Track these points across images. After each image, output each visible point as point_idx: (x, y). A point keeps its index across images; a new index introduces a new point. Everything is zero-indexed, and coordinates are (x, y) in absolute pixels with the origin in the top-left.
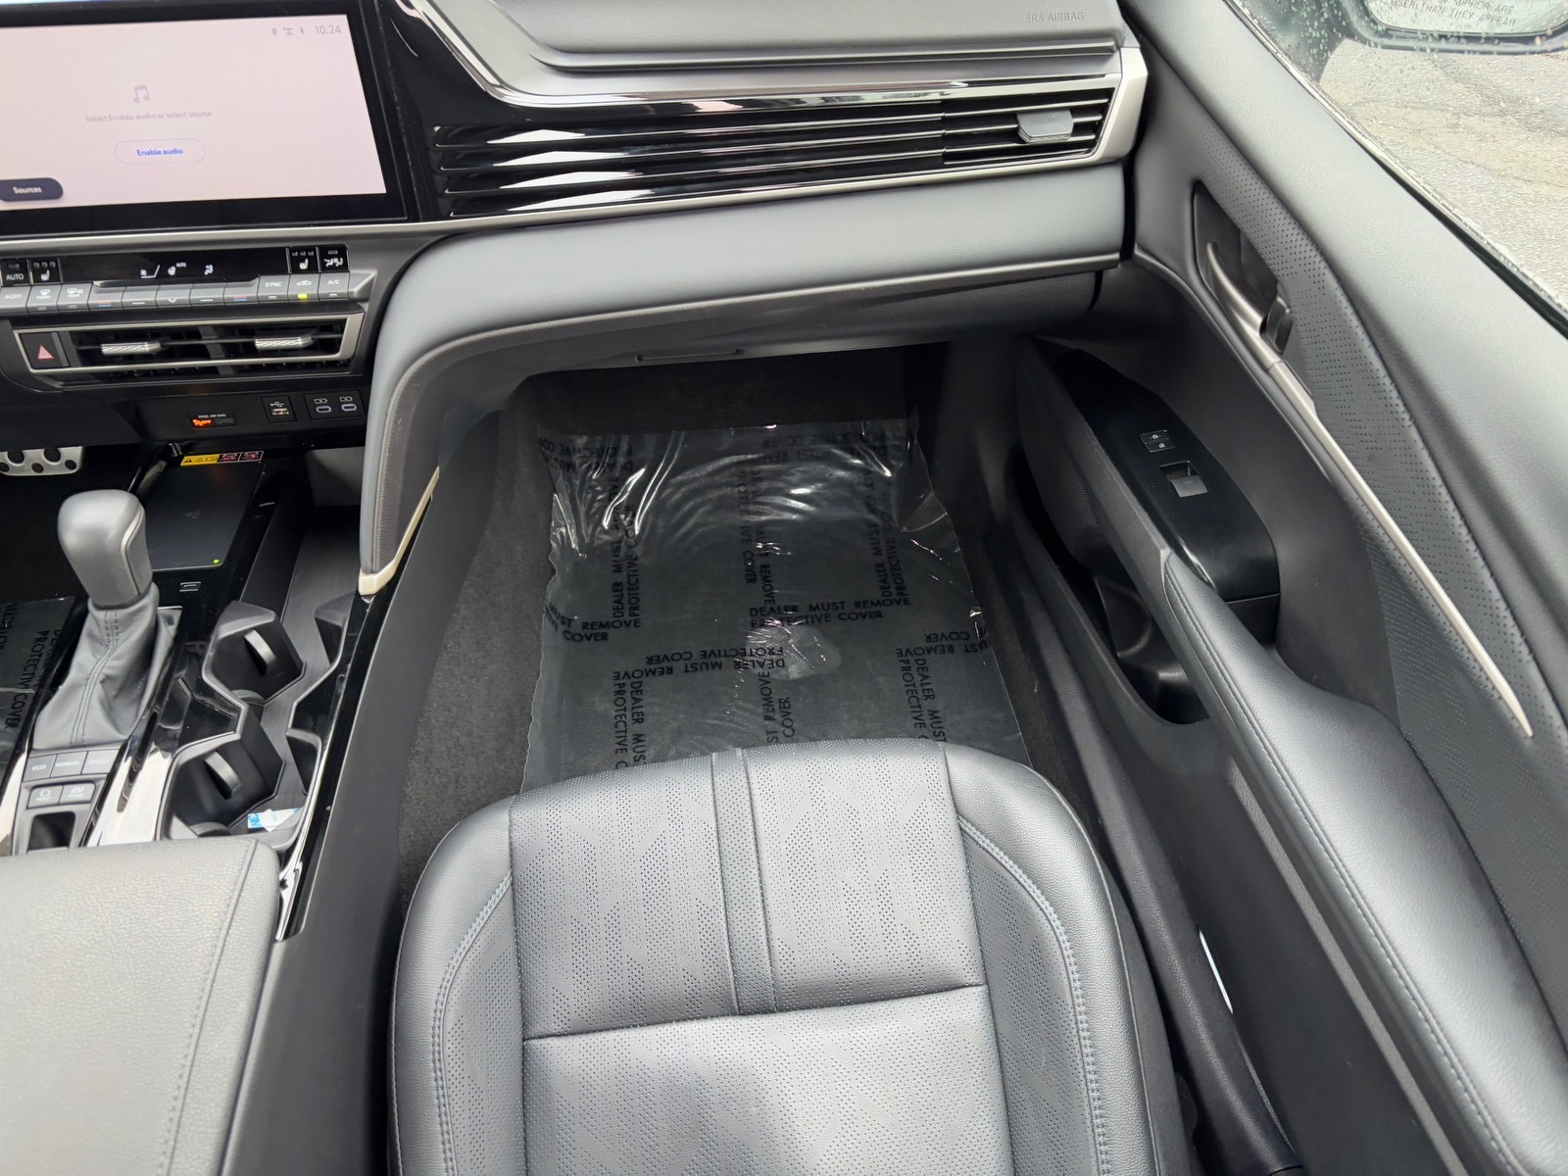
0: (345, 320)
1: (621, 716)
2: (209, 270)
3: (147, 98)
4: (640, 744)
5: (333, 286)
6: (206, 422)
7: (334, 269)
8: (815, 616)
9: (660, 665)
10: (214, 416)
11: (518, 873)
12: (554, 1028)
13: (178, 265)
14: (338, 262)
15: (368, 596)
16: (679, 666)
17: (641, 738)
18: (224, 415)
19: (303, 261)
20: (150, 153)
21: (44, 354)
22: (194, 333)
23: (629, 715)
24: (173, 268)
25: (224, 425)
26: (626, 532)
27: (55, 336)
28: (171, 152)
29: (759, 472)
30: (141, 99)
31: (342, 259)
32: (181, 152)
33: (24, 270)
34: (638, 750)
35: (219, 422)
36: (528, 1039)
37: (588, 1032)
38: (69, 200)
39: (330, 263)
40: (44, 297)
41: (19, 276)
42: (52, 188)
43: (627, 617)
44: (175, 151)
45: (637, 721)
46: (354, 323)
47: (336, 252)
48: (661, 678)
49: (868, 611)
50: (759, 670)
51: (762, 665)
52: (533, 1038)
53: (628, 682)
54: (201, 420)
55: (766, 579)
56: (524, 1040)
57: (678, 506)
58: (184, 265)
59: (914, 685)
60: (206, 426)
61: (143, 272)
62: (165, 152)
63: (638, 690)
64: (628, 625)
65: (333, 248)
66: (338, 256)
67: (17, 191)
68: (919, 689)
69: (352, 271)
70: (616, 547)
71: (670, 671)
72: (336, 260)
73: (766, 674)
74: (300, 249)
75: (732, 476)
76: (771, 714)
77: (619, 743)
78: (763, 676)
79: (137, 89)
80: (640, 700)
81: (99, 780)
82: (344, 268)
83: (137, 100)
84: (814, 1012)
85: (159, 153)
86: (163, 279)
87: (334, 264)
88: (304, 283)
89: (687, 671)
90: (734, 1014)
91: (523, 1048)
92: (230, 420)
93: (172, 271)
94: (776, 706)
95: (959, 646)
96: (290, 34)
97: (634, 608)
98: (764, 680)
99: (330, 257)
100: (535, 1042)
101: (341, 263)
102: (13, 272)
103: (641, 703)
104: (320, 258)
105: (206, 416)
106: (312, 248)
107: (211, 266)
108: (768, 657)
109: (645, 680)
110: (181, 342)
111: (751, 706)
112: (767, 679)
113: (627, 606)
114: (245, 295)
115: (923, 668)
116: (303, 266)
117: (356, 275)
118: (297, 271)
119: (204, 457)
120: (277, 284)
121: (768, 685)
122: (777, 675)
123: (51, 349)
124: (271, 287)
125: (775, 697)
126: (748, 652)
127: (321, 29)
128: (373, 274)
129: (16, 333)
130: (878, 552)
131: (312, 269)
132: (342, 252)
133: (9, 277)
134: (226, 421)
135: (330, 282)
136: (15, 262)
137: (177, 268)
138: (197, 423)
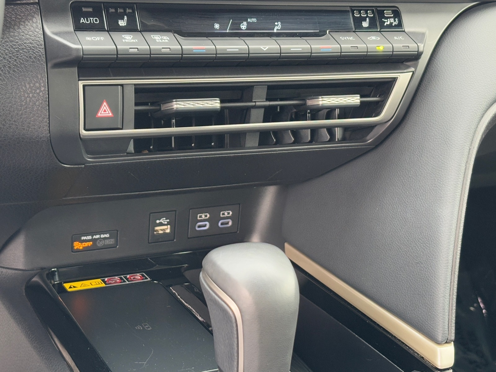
2: (279, 26)
6: (86, 244)
7: (391, 28)
10: (98, 236)
13: (249, 20)
14: (394, 22)
18: (107, 236)
19: (365, 20)
24: (245, 23)
25: (107, 247)
27: (119, 90)
31: (397, 19)
33: (97, 14)
35: (100, 244)
39: (387, 22)
40: (130, 41)
41: (93, 20)
46: (402, 81)
54: (82, 242)
58: (254, 20)
60: (86, 249)
61: (217, 26)
65: (388, 9)
66: (394, 18)
69: (407, 29)
72: (392, 20)
82: (399, 28)
86: (237, 33)
87: (391, 23)
92: (112, 242)
93: (244, 26)
99: (387, 18)
101: (396, 23)
102: (87, 15)
104: (379, 17)
105: (89, 237)
106: (371, 9)
107: (279, 23)
116: (365, 24)
117: (410, 32)
118: (358, 28)
119: (88, 282)
123: (113, 107)
129: (81, 84)
131: (373, 25)
132: (396, 13)
133: (82, 20)
134: (107, 242)
135: (395, 38)
136: (87, 5)
137: (248, 23)
138: (77, 245)
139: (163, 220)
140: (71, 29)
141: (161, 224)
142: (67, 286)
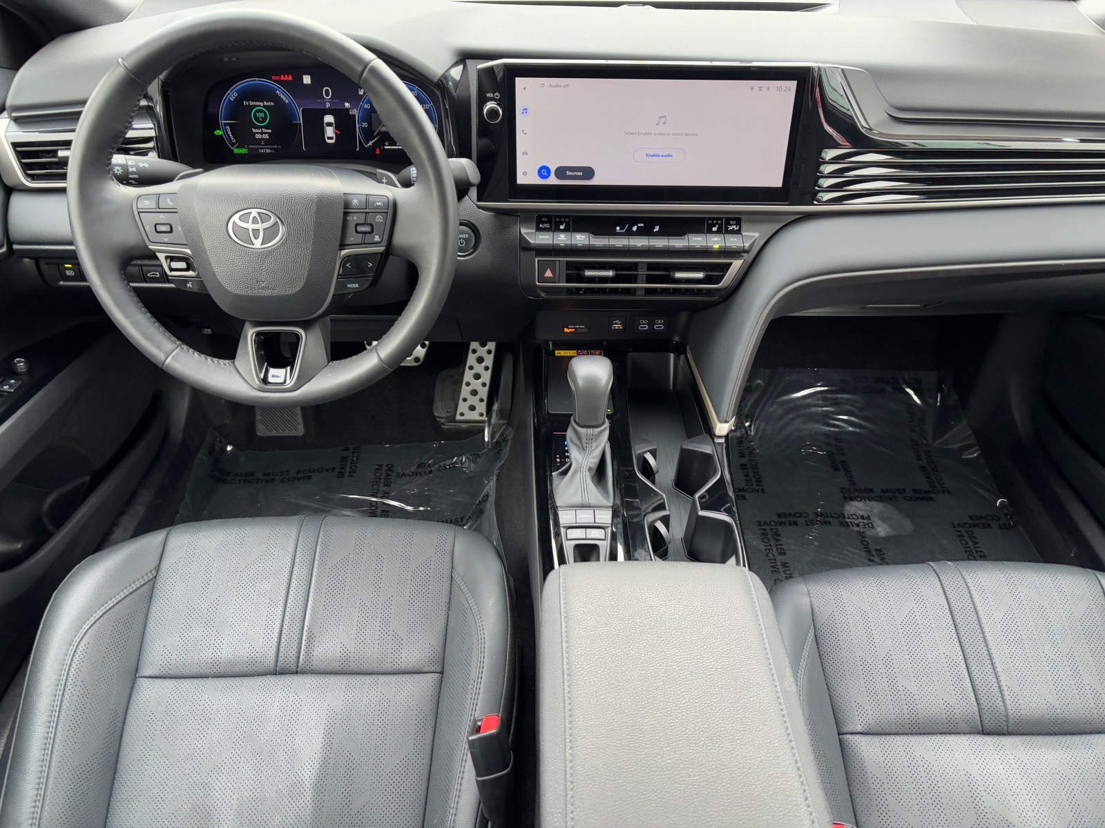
0: (731, 264)
1: (769, 550)
2: (657, 229)
3: (664, 123)
4: (787, 569)
5: (733, 242)
6: (572, 330)
7: (733, 232)
8: (886, 496)
9: (788, 519)
10: (578, 327)
11: (818, 626)
12: (859, 729)
13: (639, 225)
14: (736, 228)
15: (720, 437)
16: (801, 521)
17: (787, 565)
18: (583, 327)
19: (715, 226)
20: (654, 156)
21: (549, 274)
22: (635, 266)
23: (774, 549)
24: (636, 227)
25: (582, 333)
26: (747, 431)
27: (558, 263)
28: (666, 156)
29: (837, 398)
30: (661, 124)
31: (738, 226)
32: (671, 156)
33: (549, 222)
34: (787, 572)
35: (579, 331)
36: (842, 734)
37: (881, 734)
38: (596, 181)
39: (731, 228)
40: (562, 239)
41: (547, 226)
42: (588, 172)
43: (755, 486)
44: (668, 156)
45: (781, 554)
46: (737, 264)
47: (734, 222)
48: (791, 527)
49: (922, 496)
50: (856, 529)
51: (858, 526)
52: (846, 734)
53: (768, 528)
54: (569, 328)
55: (846, 470)
56: (839, 735)
57: (781, 417)
58: (642, 225)
59: (969, 547)
60: (570, 333)
61: (618, 228)
62: (662, 156)
63: (776, 534)
64: (758, 491)
65: (733, 219)
66: (736, 225)
67: (568, 173)
68: (974, 550)
69: (744, 234)
70: (740, 441)
71: (796, 523)
72: (734, 227)
73: (862, 531)
74: (713, 219)
75: (818, 400)
76: (872, 558)
77: (772, 567)
78: (860, 532)
79: (660, 117)
80: (779, 540)
81: (607, 527)
82: (738, 232)
83: (658, 124)
84: (1033, 738)
85: (659, 156)
86: (629, 233)
87: (733, 229)
88: (716, 239)
89: (807, 525)
90: (978, 733)
91: (840, 741)
92: (586, 330)
93: (635, 229)
94: (874, 553)
95: (993, 523)
96: (761, 90)
97: (759, 482)
98: (862, 535)
99: (731, 225)
100: (848, 736)
101: (737, 228)
102: (544, 223)
103: (780, 543)
104: (726, 224)
105: (573, 327)
106: (721, 219)
107: (658, 227)
108: (861, 520)
109: (780, 528)
110: (626, 272)
111: (858, 552)
112: (863, 535)
113: (753, 479)
114: (682, 244)
115: (972, 537)
116: (714, 229)
117: (745, 236)
118: (709, 231)
119: (568, 352)
120: (700, 239)
121: (865, 539)
122: (869, 532)
123: (553, 272)
124: (696, 241)
125: (872, 547)
126: (847, 516)
127: (779, 89)
128: (757, 235)
129: (536, 260)
130: (919, 459)
131: (719, 231)
132: (739, 222)
133: (541, 226)
134: (583, 330)
135: (731, 239)
136: (545, 216)
137: (638, 227)
138: (566, 330)
139: (617, 321)
140: (534, 231)
141: (616, 324)
142: (556, 352)
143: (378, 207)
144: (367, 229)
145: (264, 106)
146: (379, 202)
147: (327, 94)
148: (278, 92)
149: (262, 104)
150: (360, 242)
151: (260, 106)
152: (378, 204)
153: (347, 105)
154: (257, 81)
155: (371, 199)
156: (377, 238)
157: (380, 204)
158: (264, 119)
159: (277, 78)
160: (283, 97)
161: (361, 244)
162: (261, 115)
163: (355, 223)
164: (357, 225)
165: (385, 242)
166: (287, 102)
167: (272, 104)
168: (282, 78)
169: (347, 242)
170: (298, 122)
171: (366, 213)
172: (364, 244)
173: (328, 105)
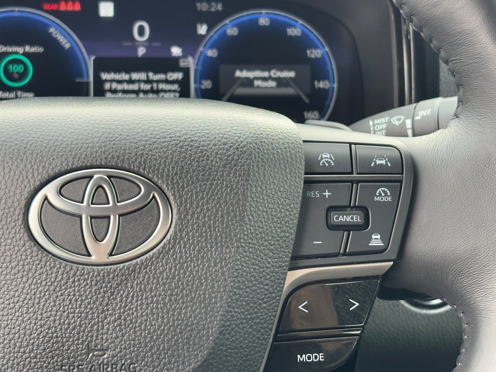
143: (380, 170)
144: (356, 218)
145: (25, 54)
146: (381, 157)
147: (141, 31)
148: (52, 30)
149: (20, 50)
150: (336, 251)
151: (16, 53)
152: (378, 162)
153: (176, 51)
154: (16, 11)
155: (360, 151)
156: (376, 241)
157: (383, 162)
158: (22, 76)
159: (54, 7)
160: (61, 39)
161: (336, 255)
162: (19, 68)
163: (327, 205)
164: (331, 209)
165: (392, 251)
166: (67, 46)
167: (40, 50)
168: (63, 7)
169: (305, 251)
170: (85, 80)
171: (352, 182)
172: (344, 254)
173: (141, 51)
